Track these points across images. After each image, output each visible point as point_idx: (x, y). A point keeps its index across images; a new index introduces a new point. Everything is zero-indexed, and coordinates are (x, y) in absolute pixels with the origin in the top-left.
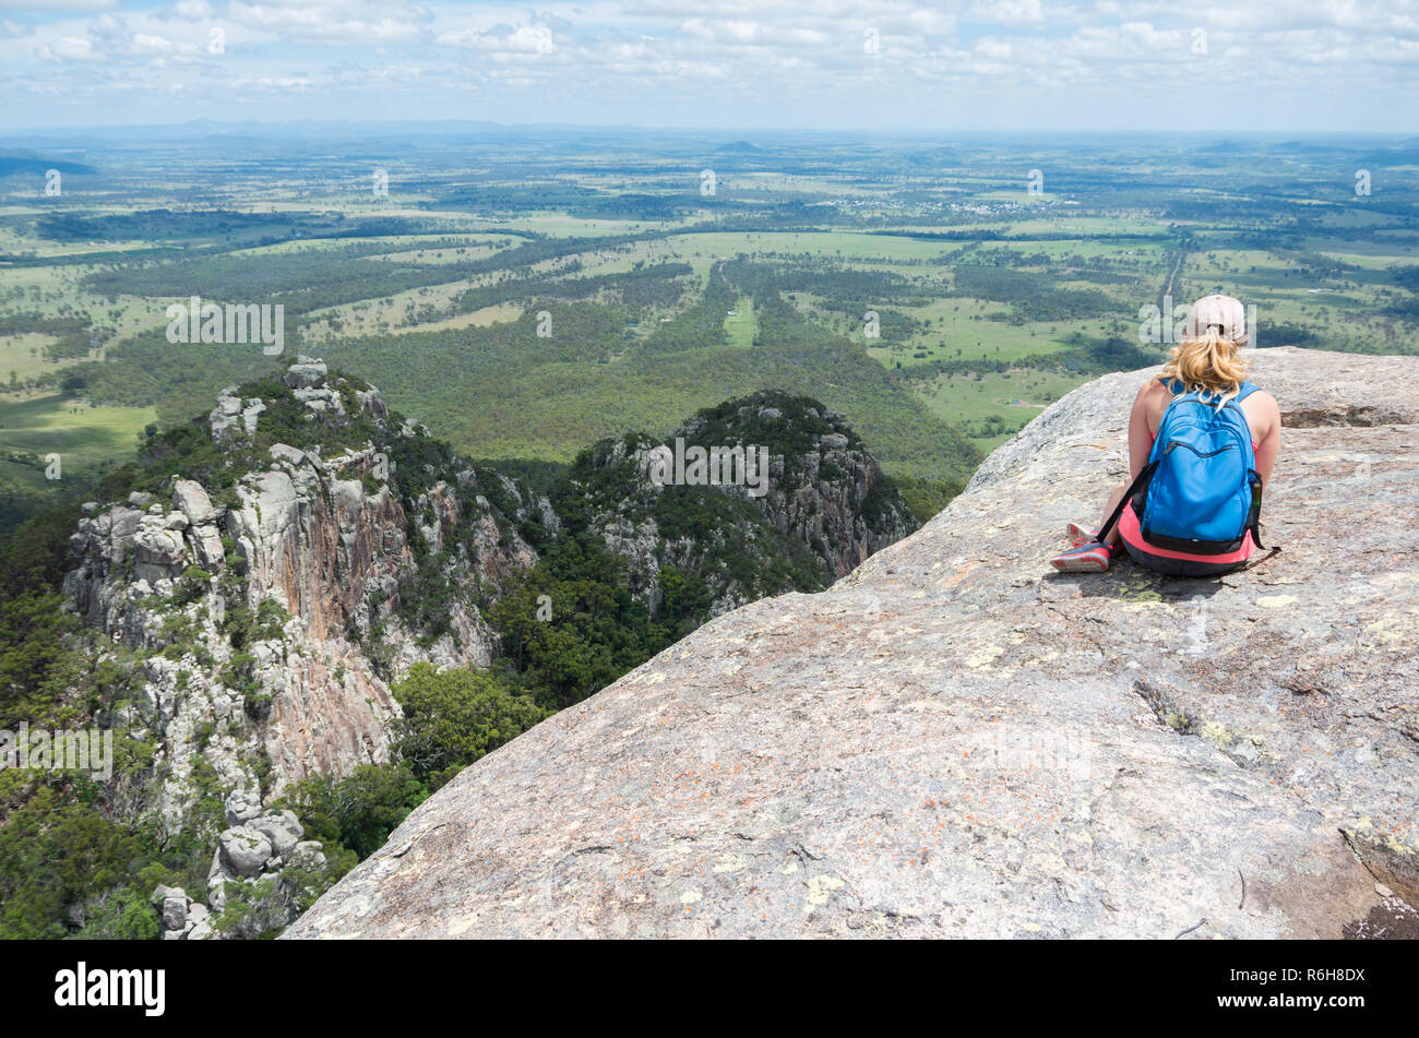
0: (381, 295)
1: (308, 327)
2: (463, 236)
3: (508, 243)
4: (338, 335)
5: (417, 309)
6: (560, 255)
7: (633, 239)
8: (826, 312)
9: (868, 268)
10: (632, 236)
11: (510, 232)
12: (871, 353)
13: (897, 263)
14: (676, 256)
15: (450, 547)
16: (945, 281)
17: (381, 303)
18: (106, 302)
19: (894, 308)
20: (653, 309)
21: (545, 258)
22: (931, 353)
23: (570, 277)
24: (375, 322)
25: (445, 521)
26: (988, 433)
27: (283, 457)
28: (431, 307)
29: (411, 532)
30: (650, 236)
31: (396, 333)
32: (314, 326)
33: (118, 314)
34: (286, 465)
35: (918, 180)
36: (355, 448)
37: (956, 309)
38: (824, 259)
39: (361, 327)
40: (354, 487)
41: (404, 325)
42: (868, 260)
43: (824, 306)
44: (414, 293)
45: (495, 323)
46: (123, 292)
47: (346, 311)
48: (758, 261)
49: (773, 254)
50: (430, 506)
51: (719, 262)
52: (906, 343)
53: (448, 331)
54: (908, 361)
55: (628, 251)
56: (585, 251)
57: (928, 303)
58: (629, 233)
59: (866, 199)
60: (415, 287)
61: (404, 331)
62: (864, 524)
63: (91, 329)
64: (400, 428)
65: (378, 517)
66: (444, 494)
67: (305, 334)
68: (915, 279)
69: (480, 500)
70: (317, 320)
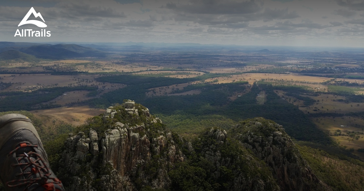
0: (167, 85)
1: (148, 93)
2: (188, 72)
3: (200, 74)
4: (155, 95)
5: (175, 89)
6: (213, 78)
7: (233, 74)
8: (287, 97)
9: (301, 85)
10: (233, 73)
11: (200, 71)
12: (300, 108)
13: (310, 83)
14: (244, 79)
15: (162, 154)
16: (324, 89)
17: (166, 88)
18: (102, 84)
19: (308, 96)
20: (236, 93)
21: (209, 78)
22: (319, 110)
23: (215, 83)
24: (164, 92)
25: (161, 146)
26: (336, 135)
27: (119, 126)
28: (178, 89)
29: (151, 148)
30: (237, 73)
31: (169, 95)
32: (149, 93)
33: (105, 87)
34: (119, 127)
35: (318, 61)
36: (139, 125)
37: (328, 97)
38: (288, 81)
39: (160, 93)
40: (137, 135)
41: (171, 93)
42: (301, 82)
43: (287, 94)
44: (174, 86)
45: (194, 94)
46: (107, 82)
47: (157, 89)
48: (267, 81)
49: (272, 79)
50: (157, 142)
51: (256, 81)
52: (310, 107)
53: (182, 95)
54: (312, 112)
55: (231, 77)
56: (219, 77)
57: (319, 95)
58: (232, 72)
59: (301, 65)
60: (175, 84)
61: (171, 95)
62: (286, 160)
63: (98, 90)
64: (153, 120)
65: (142, 143)
66: (162, 139)
67: (147, 94)
68: (315, 88)
69: (172, 141)
70: (150, 91)
